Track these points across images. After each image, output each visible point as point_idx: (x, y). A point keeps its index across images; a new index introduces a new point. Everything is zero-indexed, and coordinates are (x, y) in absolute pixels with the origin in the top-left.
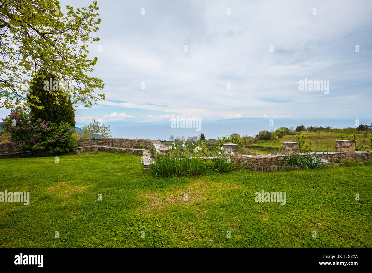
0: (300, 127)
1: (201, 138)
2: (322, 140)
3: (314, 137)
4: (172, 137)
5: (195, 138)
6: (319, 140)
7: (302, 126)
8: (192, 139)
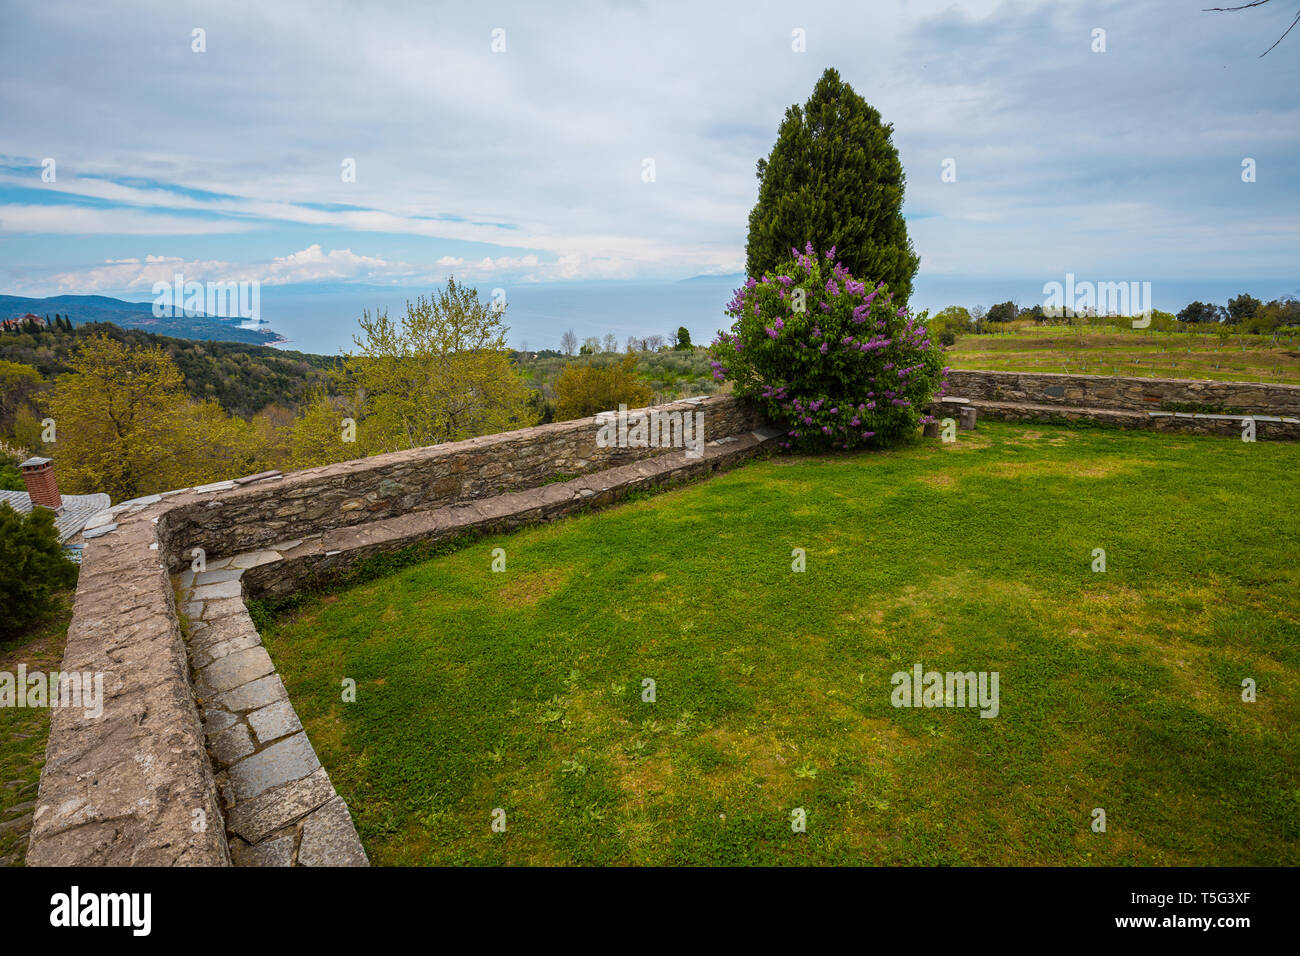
0: (1002, 306)
1: (678, 343)
2: (1091, 352)
3: (1066, 341)
4: (569, 339)
5: (655, 341)
6: (1082, 352)
7: (1010, 304)
8: (645, 348)
